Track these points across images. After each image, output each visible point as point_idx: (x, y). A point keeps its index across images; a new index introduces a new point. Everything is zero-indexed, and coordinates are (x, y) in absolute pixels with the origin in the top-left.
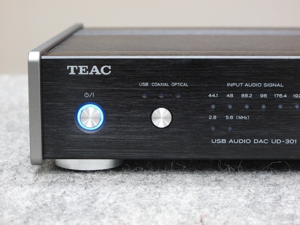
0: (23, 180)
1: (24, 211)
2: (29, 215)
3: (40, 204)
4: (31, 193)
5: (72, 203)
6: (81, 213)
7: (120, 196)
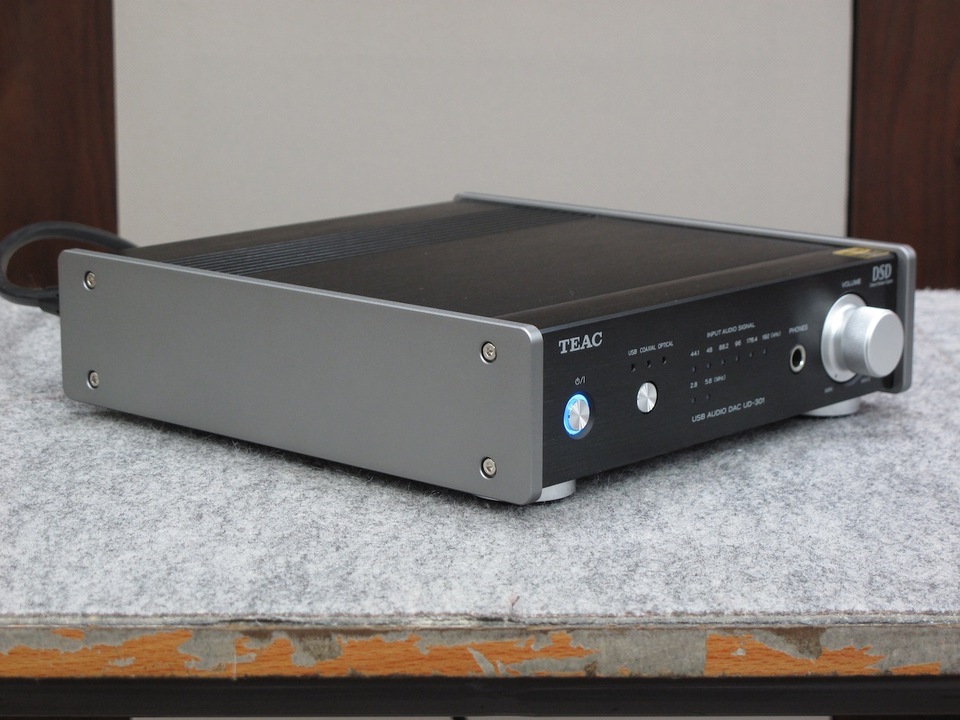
0: (237, 533)
1: (247, 588)
2: (256, 594)
3: (270, 575)
4: (253, 557)
5: (318, 574)
6: (333, 591)
7: (391, 562)
